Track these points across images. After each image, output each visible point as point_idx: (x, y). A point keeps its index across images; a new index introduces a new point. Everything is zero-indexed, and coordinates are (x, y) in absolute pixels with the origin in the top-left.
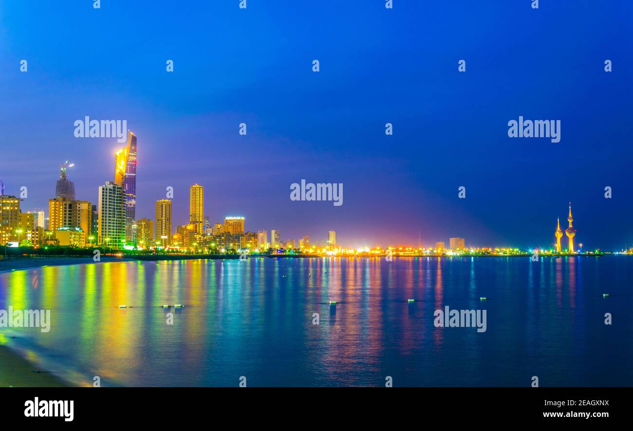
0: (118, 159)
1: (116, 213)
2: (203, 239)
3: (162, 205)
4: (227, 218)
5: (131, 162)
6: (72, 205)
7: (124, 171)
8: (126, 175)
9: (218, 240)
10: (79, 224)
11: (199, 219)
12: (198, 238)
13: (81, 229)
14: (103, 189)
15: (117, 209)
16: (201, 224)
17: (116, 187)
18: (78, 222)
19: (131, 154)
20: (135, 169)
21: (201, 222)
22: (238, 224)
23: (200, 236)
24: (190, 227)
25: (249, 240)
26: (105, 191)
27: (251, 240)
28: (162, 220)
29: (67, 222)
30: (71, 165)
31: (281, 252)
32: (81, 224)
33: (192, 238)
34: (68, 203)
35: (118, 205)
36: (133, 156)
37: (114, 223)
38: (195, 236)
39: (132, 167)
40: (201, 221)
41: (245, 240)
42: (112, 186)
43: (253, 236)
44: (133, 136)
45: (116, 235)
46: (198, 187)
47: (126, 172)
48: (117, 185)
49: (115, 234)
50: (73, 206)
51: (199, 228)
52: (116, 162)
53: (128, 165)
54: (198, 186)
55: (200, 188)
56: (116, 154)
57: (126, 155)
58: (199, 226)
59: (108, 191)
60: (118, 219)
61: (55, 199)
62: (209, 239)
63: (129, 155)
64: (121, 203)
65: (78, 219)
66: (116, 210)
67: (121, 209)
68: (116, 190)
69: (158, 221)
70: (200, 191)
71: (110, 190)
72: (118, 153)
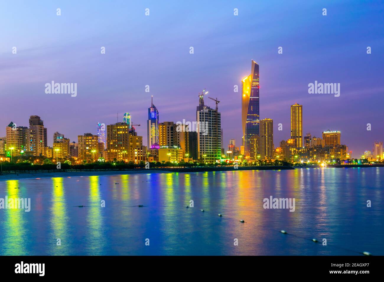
0: (244, 85)
1: (212, 133)
2: (298, 152)
3: (265, 123)
4: (325, 132)
5: (255, 87)
6: (173, 127)
7: (249, 95)
8: (250, 99)
9: (311, 152)
10: (179, 142)
11: (299, 135)
12: (292, 151)
13: (179, 146)
14: (200, 113)
15: (213, 129)
16: (300, 138)
17: (212, 111)
18: (178, 141)
19: (254, 80)
20: (258, 92)
21: (300, 137)
22: (335, 137)
23: (295, 149)
24: (290, 141)
25: (337, 152)
26: (202, 115)
27: (339, 151)
28: (265, 136)
29: (170, 142)
30: (206, 93)
31: (349, 162)
32: (180, 142)
33: (288, 151)
34: (170, 126)
35: (214, 125)
36: (256, 81)
37: (211, 141)
38: (290, 149)
39: (255, 91)
40: (300, 135)
41: (334, 151)
42: (208, 110)
43: (341, 148)
44: (256, 64)
45: (213, 151)
46: (297, 106)
47: (251, 96)
48: (212, 109)
49: (212, 150)
50: (174, 128)
51: (299, 142)
52: (242, 88)
53: (252, 89)
54: (297, 105)
55: (299, 107)
56: (242, 81)
57: (250, 81)
58: (299, 140)
59: (204, 115)
60: (214, 137)
61: (162, 124)
62: (303, 152)
63: (253, 81)
64: (216, 124)
65: (178, 138)
66: (212, 130)
67: (216, 129)
68: (212, 113)
69: (262, 137)
70: (299, 109)
71: (206, 113)
72: (244, 81)
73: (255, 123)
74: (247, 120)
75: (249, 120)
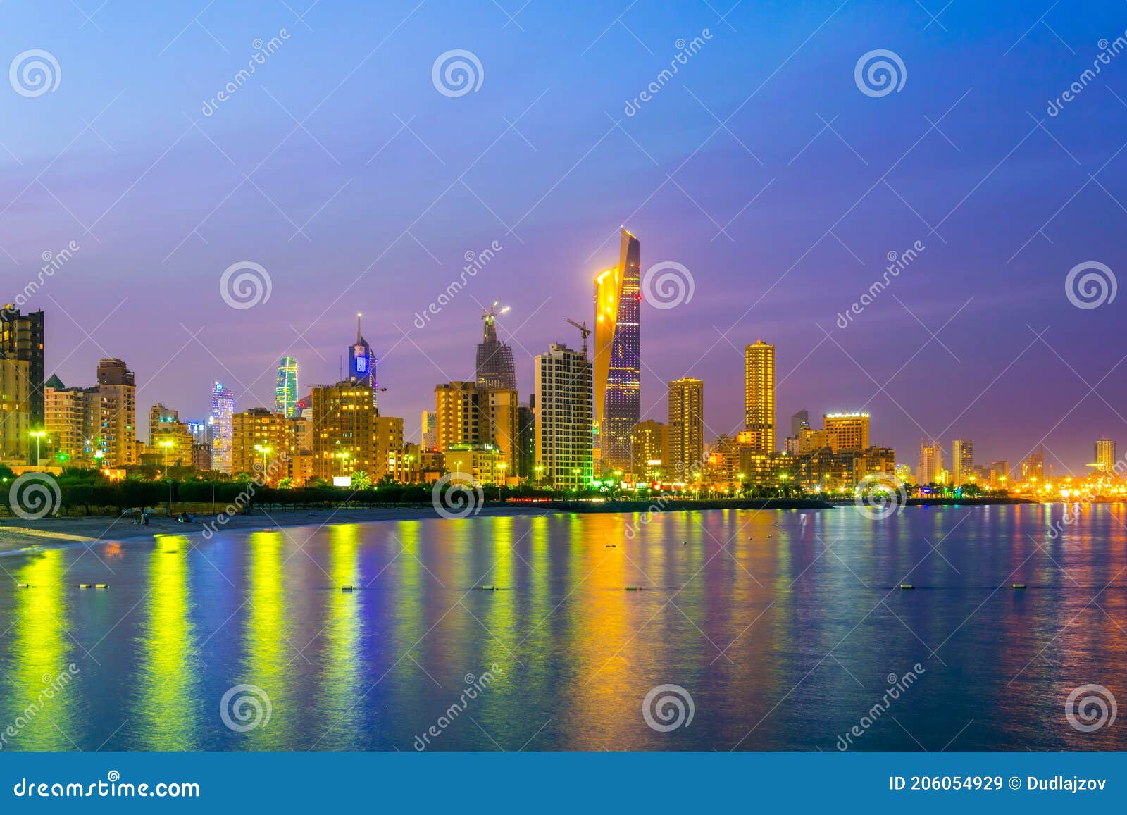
0: (601, 290)
1: (572, 412)
2: (771, 464)
3: (683, 390)
4: (830, 416)
5: (628, 296)
6: (480, 396)
7: (613, 317)
8: (617, 327)
9: (804, 465)
10: (493, 436)
11: (766, 421)
12: (758, 461)
13: (496, 446)
14: (544, 361)
15: (574, 402)
16: (769, 430)
17: (571, 355)
18: (491, 432)
19: (627, 279)
20: (638, 310)
21: (770, 426)
22: (856, 427)
23: (763, 458)
24: (745, 438)
25: (873, 466)
26: (547, 365)
27: (878, 464)
28: (683, 424)
29: (471, 434)
30: (505, 310)
31: (932, 491)
32: (496, 436)
33: (746, 461)
34: (472, 392)
35: (576, 393)
36: (633, 282)
37: (568, 434)
38: (753, 457)
39: (631, 307)
40: (769, 423)
41: (864, 464)
42: (562, 353)
43: (882, 455)
44: (631, 238)
45: (574, 459)
46: (761, 349)
47: (619, 319)
48: (572, 351)
49: (571, 456)
50: (480, 399)
51: (766, 439)
52: (596, 299)
53: (621, 303)
54: (762, 345)
55: (766, 349)
56: (596, 282)
57: (617, 281)
58: (766, 435)
59: (554, 365)
60: (576, 425)
61: (446, 386)
62: (784, 464)
63: (625, 282)
64: (581, 390)
65: (491, 426)
66: (572, 406)
67: (581, 402)
68: (572, 361)
69: (675, 425)
70: (766, 356)
71: (557, 362)
72: (600, 280)
73: (629, 391)
74: (609, 382)
75: (613, 382)
